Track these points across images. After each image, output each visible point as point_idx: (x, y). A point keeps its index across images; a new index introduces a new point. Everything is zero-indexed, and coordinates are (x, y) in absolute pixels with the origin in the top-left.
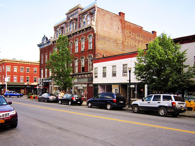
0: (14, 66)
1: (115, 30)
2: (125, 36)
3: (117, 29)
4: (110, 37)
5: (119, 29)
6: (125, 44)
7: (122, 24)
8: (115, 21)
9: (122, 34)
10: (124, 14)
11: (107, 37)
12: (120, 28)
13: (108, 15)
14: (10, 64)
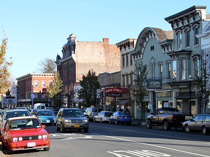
0: (42, 81)
1: (96, 56)
2: (109, 58)
3: (100, 54)
4: (91, 62)
5: (101, 53)
6: (109, 65)
7: (105, 49)
8: (96, 48)
9: (105, 58)
10: (108, 39)
11: (87, 63)
12: (103, 52)
13: (88, 45)
14: (38, 79)
